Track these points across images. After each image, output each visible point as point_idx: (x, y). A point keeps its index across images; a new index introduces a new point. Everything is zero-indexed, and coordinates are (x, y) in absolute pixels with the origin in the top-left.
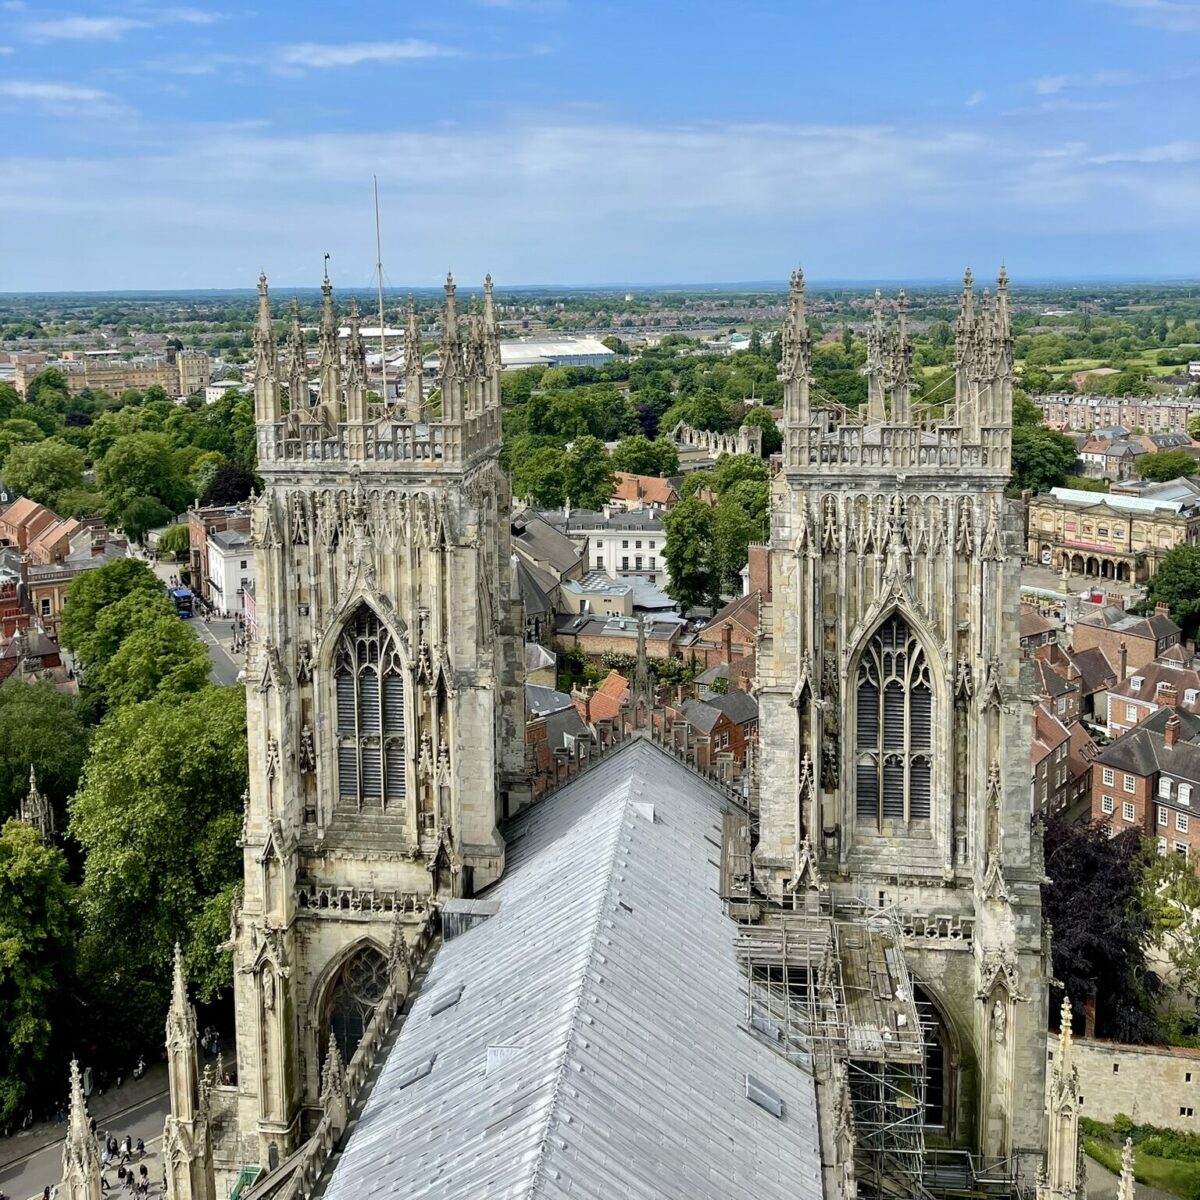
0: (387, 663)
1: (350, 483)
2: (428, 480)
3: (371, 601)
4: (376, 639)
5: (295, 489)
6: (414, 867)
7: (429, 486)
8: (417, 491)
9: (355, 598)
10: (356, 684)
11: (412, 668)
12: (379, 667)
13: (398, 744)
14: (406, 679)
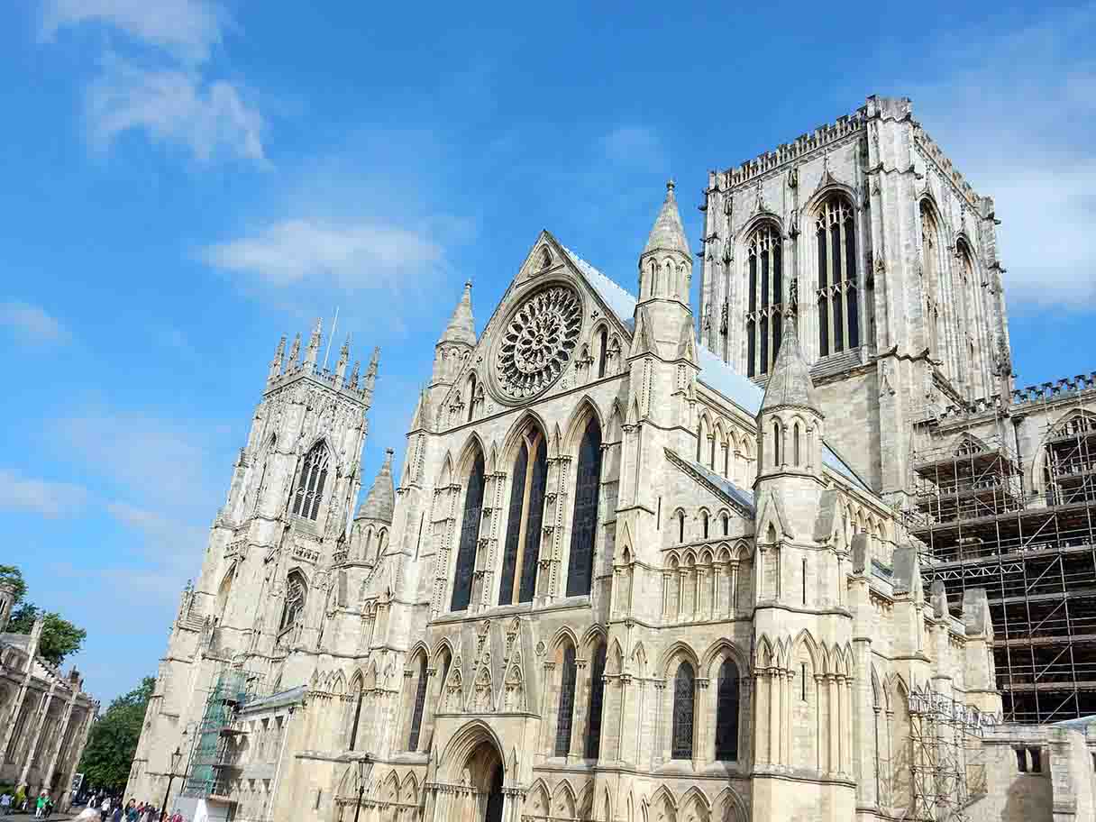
0: (323, 467)
1: (332, 395)
2: (359, 405)
3: (329, 438)
4: (323, 455)
5: (313, 390)
8: (353, 408)
9: (324, 436)
10: (311, 470)
11: (338, 468)
12: (321, 466)
13: (319, 497)
14: (332, 473)
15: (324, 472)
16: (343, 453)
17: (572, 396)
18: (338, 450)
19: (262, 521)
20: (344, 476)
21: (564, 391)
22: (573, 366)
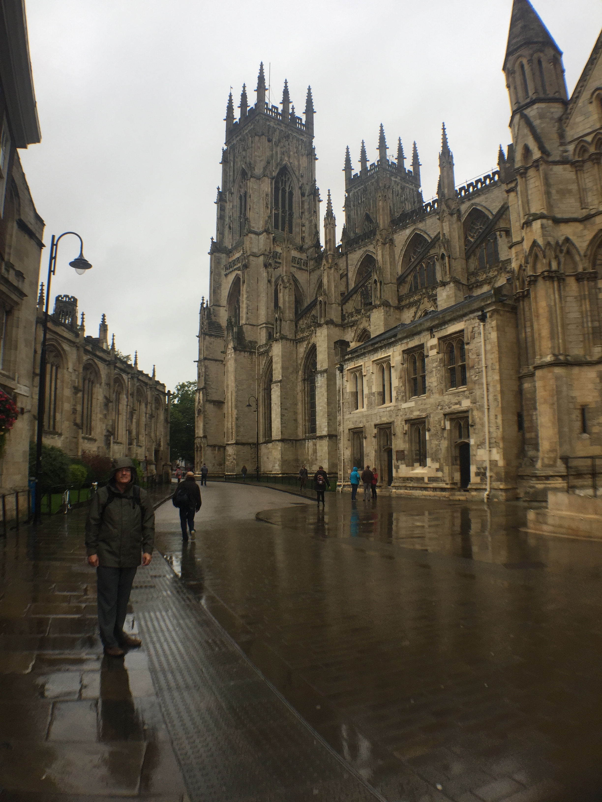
0: (289, 189)
1: (284, 128)
2: (305, 136)
3: (289, 164)
4: (287, 179)
5: (269, 124)
6: (299, 253)
7: (305, 138)
8: (302, 138)
9: (284, 162)
10: (280, 191)
11: (301, 188)
12: (287, 189)
13: (291, 215)
14: (297, 193)
15: (291, 194)
16: (302, 176)
18: (297, 173)
19: (253, 236)
20: (307, 194)
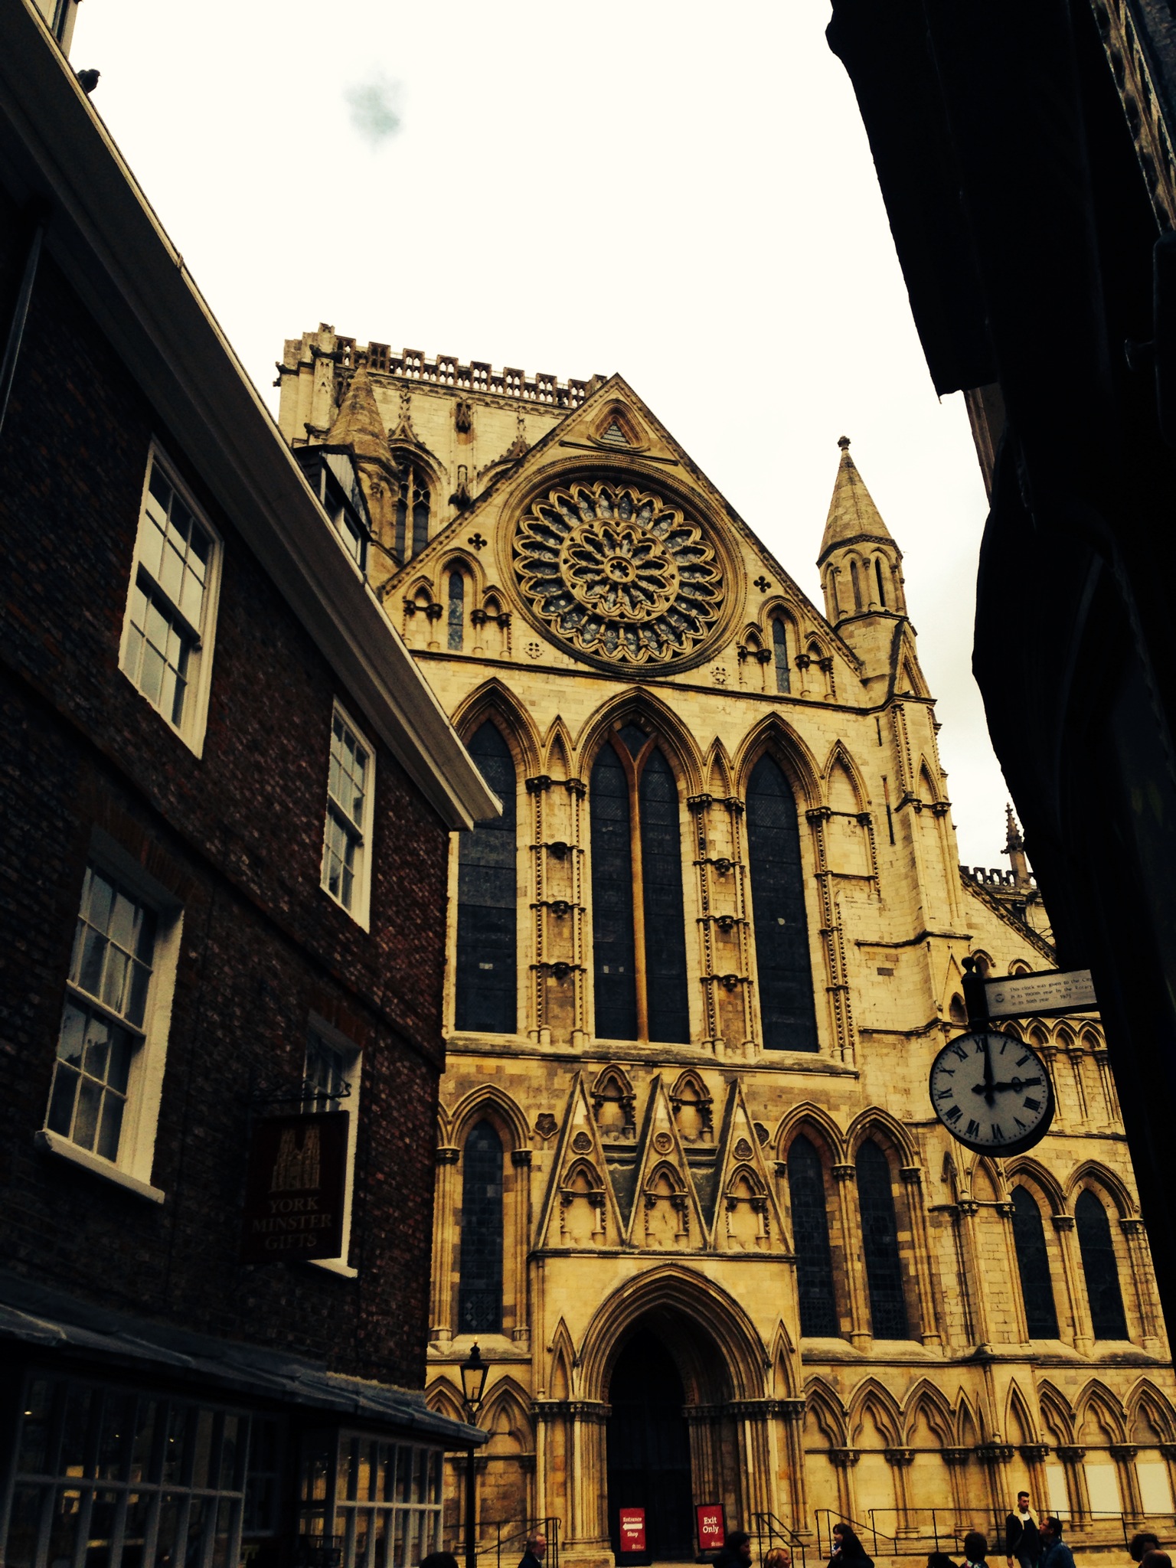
17: (742, 704)
21: (720, 687)
22: (731, 651)
